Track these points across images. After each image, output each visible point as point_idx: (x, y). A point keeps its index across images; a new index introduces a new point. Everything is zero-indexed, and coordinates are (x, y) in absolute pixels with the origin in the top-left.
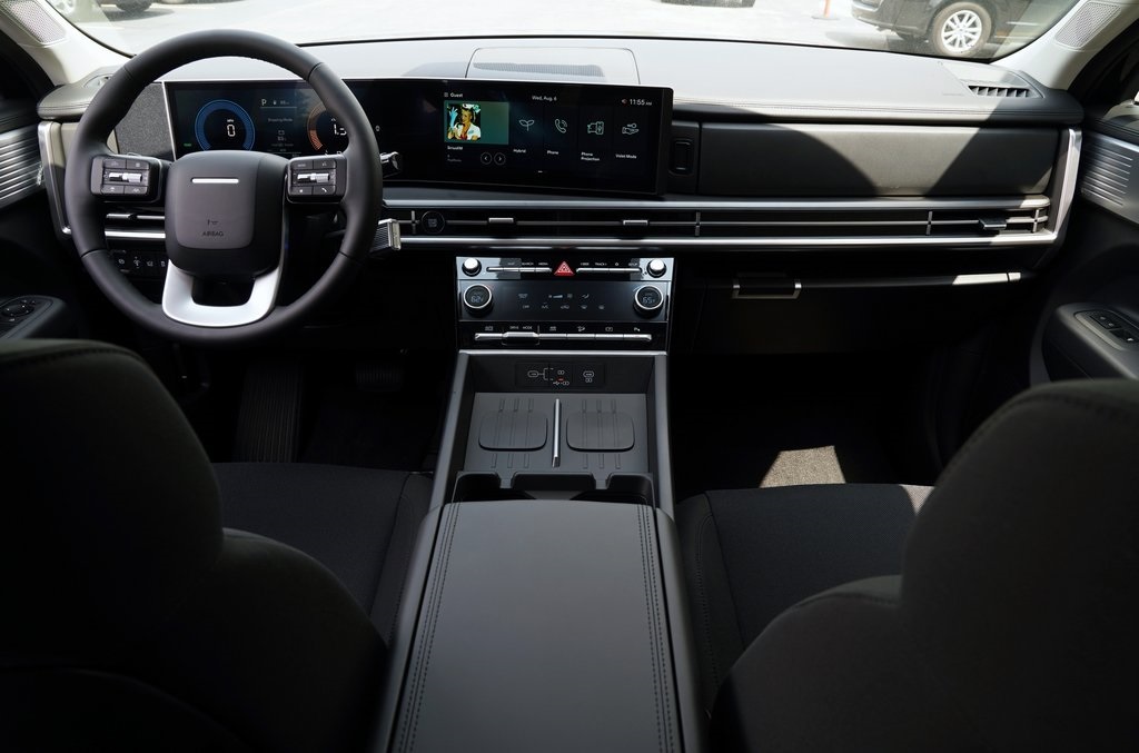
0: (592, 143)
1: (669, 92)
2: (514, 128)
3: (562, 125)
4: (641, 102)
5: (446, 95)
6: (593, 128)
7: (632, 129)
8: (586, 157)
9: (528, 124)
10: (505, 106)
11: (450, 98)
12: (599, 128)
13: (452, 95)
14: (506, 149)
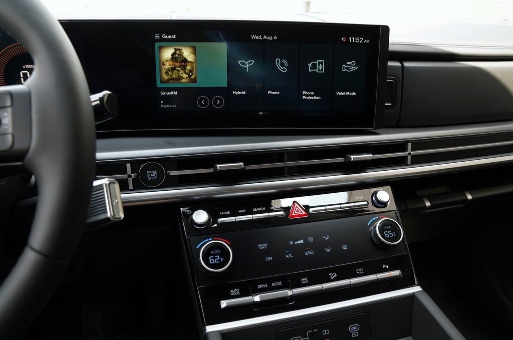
0: (314, 82)
1: (385, 30)
2: (232, 69)
3: (282, 65)
4: (359, 40)
5: (157, 36)
6: (314, 66)
7: (351, 66)
8: (308, 95)
9: (247, 64)
10: (222, 47)
11: (162, 40)
12: (320, 67)
13: (164, 36)
14: (224, 92)
